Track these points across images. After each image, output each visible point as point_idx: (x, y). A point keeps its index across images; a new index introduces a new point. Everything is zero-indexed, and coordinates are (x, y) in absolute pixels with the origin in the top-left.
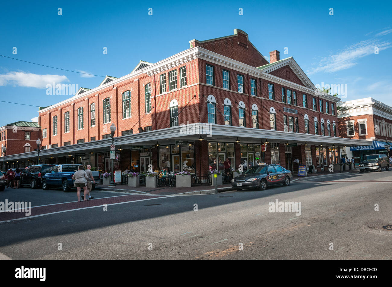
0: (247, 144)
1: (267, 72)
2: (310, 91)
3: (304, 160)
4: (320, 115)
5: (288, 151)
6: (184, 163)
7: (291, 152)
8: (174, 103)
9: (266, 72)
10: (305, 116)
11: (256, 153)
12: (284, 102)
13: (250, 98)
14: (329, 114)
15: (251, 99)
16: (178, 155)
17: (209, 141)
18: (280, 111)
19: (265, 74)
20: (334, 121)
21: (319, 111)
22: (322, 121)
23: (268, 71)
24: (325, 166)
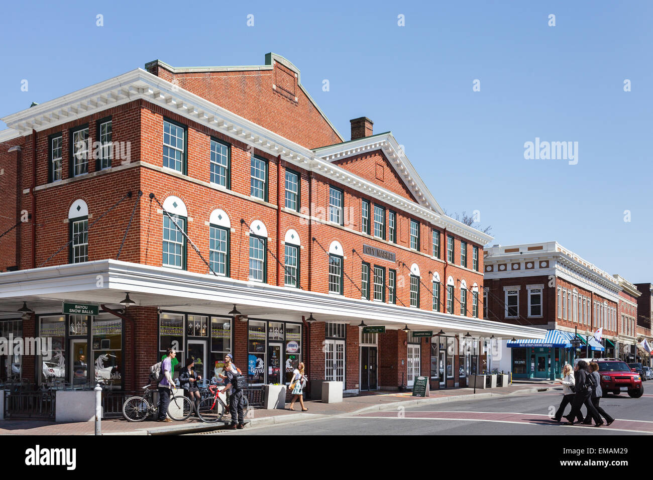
0: (266, 322)
1: (328, 159)
2: (427, 214)
3: (403, 364)
4: (445, 269)
5: (371, 343)
6: (97, 362)
7: (376, 345)
8: (79, 208)
9: (325, 158)
10: (412, 269)
11: (290, 343)
12: (365, 231)
13: (281, 214)
14: (465, 269)
15: (283, 218)
16: (85, 341)
17: (162, 308)
18: (354, 251)
19: (323, 163)
20: (475, 284)
21: (445, 259)
22: (450, 281)
23: (330, 157)
24: (448, 377)
